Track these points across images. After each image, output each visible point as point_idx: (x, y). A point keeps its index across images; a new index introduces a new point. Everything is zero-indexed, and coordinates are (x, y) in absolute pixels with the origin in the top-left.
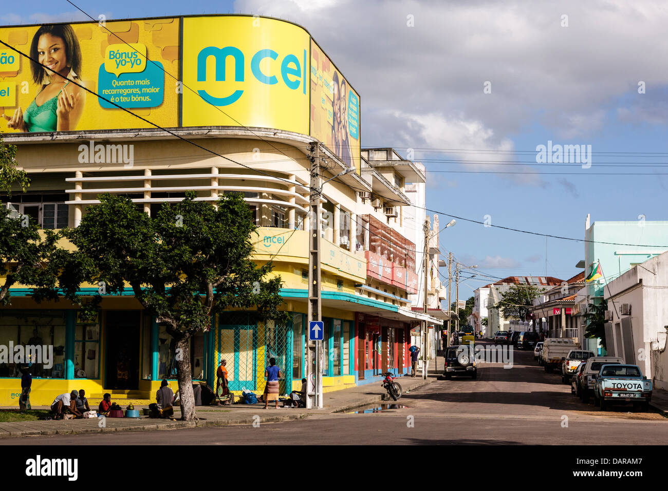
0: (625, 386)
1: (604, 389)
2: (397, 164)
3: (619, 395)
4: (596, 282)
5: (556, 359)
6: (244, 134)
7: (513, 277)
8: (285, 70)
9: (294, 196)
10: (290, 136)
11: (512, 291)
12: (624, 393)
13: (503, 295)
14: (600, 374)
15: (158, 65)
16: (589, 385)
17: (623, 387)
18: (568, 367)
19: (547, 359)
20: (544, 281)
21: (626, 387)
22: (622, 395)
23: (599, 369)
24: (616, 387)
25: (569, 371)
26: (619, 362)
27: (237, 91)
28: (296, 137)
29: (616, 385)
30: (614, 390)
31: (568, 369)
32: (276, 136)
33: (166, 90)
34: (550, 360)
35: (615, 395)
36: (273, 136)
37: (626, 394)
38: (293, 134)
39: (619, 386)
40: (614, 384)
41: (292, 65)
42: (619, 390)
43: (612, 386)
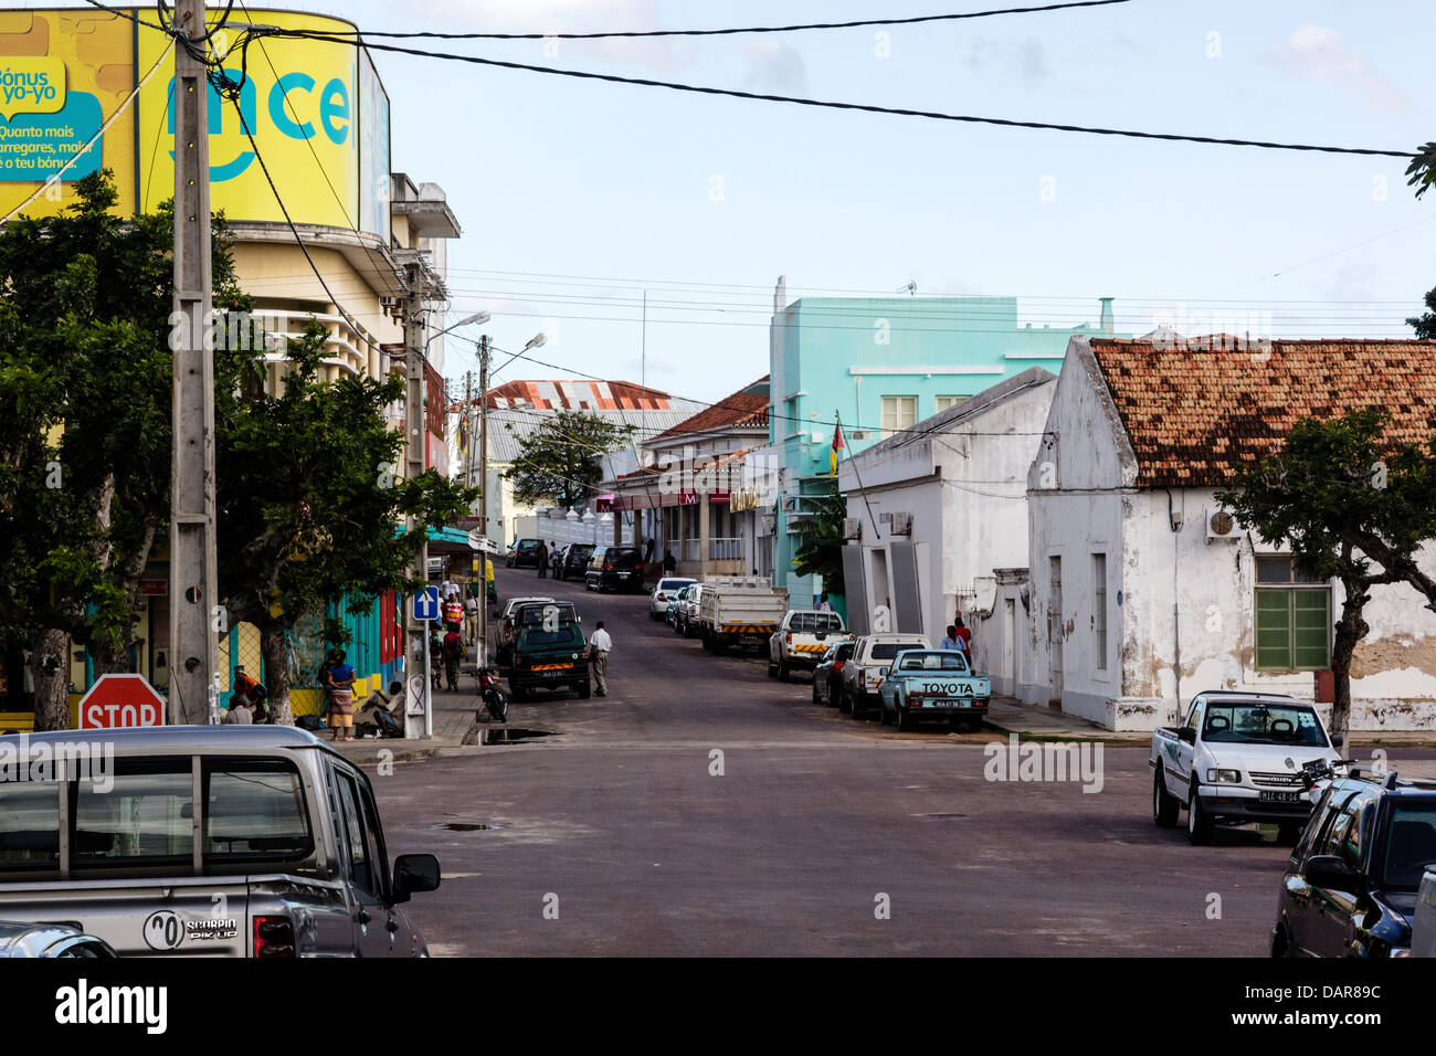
0: (944, 688)
1: (908, 693)
2: (417, 211)
3: (934, 704)
4: (803, 440)
5: (739, 624)
6: (263, 237)
7: (523, 383)
8: (327, 110)
9: (337, 344)
10: (342, 237)
11: (549, 432)
12: (942, 701)
13: (524, 443)
14: (896, 667)
15: (89, 101)
16: (867, 685)
17: (941, 690)
18: (789, 646)
19: (716, 624)
20: (607, 394)
21: (947, 690)
22: (938, 704)
23: (893, 657)
24: (929, 691)
25: (792, 654)
26: (921, 643)
27: (244, 153)
28: (351, 239)
29: (929, 687)
30: (925, 695)
31: (790, 650)
32: (320, 240)
33: (105, 148)
34: (723, 626)
35: (928, 704)
36: (313, 239)
37: (946, 702)
38: (347, 233)
39: (935, 688)
40: (926, 685)
41: (336, 99)
42: (933, 694)
43: (921, 689)
